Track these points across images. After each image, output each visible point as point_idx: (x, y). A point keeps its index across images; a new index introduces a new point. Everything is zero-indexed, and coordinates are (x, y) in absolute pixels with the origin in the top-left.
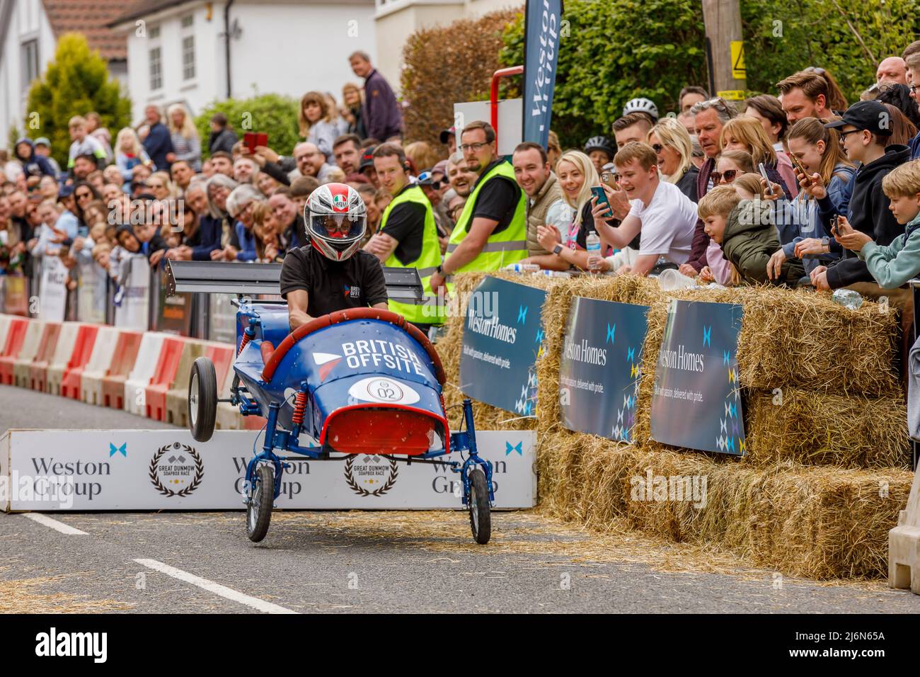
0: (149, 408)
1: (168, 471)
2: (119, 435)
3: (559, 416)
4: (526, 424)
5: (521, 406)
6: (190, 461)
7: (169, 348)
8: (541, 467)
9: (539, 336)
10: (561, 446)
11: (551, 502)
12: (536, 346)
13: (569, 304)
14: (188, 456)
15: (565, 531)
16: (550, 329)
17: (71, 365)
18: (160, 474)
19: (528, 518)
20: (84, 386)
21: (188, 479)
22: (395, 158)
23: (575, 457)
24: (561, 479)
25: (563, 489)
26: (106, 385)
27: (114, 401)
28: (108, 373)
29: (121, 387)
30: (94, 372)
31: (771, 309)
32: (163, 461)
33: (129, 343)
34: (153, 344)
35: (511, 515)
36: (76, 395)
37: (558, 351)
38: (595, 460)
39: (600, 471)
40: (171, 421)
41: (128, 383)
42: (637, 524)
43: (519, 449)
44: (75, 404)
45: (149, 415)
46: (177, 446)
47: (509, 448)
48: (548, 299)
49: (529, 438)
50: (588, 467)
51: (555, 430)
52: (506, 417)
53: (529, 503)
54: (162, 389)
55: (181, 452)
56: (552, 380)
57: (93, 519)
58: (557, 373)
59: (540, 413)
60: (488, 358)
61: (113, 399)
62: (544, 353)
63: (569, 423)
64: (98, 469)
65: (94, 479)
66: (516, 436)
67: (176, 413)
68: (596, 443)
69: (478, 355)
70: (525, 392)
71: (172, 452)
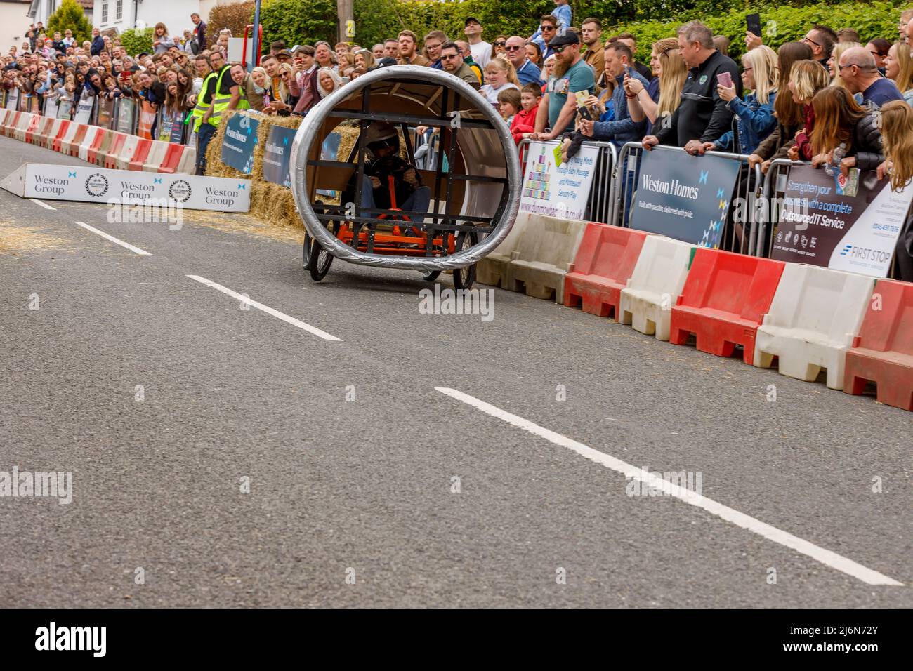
0: (89, 158)
1: (93, 185)
2: (73, 169)
3: (262, 174)
4: (247, 177)
5: (246, 169)
6: (103, 182)
7: (100, 133)
8: (253, 196)
9: (256, 141)
10: (262, 187)
11: (256, 210)
12: (254, 144)
13: (269, 127)
14: (102, 179)
15: (260, 223)
16: (260, 138)
17: (57, 137)
18: (90, 186)
19: (245, 217)
20: (62, 146)
21: (101, 190)
22: (205, 60)
23: (267, 193)
24: (261, 201)
25: (261, 206)
26: (71, 146)
27: (74, 154)
28: (73, 141)
29: (78, 148)
30: (67, 140)
31: (353, 136)
32: (92, 181)
33: (82, 130)
34: (92, 130)
35: (238, 215)
36: (58, 150)
37: (263, 147)
38: (276, 194)
39: (277, 199)
40: (98, 164)
41: (81, 146)
42: (291, 223)
43: (244, 187)
44: (58, 153)
45: (89, 161)
46: (98, 175)
47: (240, 186)
48: (260, 124)
49: (248, 183)
50: (272, 197)
51: (260, 180)
52: (240, 173)
53: (246, 210)
54: (95, 150)
55: (99, 178)
56: (260, 159)
57: (59, 203)
58: (262, 156)
59: (253, 173)
60: (233, 148)
61: (74, 152)
62: (257, 147)
63: (266, 177)
64: (63, 182)
65: (61, 186)
66: (243, 181)
67: (100, 161)
68: (276, 187)
69: (229, 146)
70: (248, 163)
71: (96, 177)
